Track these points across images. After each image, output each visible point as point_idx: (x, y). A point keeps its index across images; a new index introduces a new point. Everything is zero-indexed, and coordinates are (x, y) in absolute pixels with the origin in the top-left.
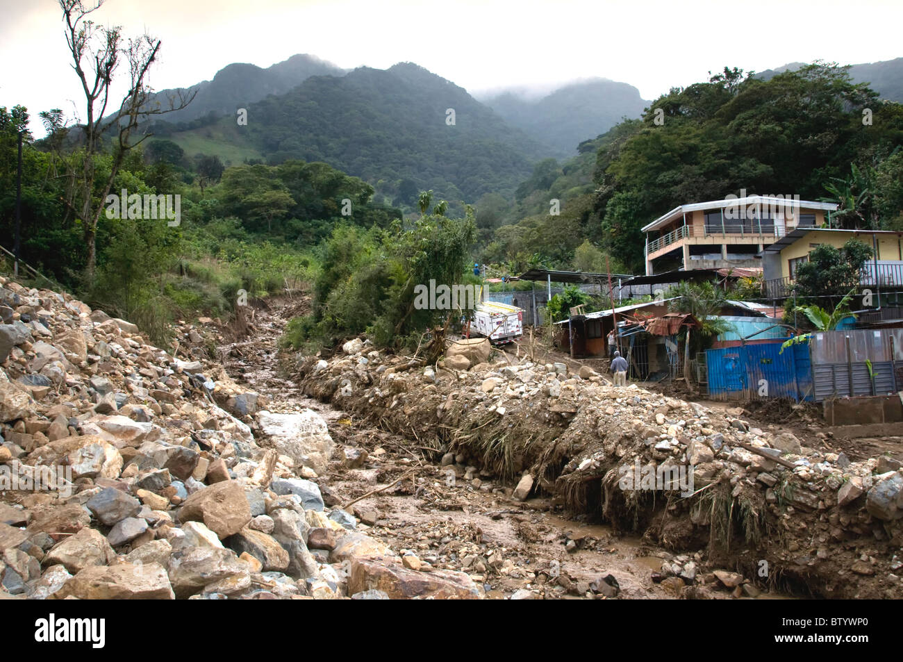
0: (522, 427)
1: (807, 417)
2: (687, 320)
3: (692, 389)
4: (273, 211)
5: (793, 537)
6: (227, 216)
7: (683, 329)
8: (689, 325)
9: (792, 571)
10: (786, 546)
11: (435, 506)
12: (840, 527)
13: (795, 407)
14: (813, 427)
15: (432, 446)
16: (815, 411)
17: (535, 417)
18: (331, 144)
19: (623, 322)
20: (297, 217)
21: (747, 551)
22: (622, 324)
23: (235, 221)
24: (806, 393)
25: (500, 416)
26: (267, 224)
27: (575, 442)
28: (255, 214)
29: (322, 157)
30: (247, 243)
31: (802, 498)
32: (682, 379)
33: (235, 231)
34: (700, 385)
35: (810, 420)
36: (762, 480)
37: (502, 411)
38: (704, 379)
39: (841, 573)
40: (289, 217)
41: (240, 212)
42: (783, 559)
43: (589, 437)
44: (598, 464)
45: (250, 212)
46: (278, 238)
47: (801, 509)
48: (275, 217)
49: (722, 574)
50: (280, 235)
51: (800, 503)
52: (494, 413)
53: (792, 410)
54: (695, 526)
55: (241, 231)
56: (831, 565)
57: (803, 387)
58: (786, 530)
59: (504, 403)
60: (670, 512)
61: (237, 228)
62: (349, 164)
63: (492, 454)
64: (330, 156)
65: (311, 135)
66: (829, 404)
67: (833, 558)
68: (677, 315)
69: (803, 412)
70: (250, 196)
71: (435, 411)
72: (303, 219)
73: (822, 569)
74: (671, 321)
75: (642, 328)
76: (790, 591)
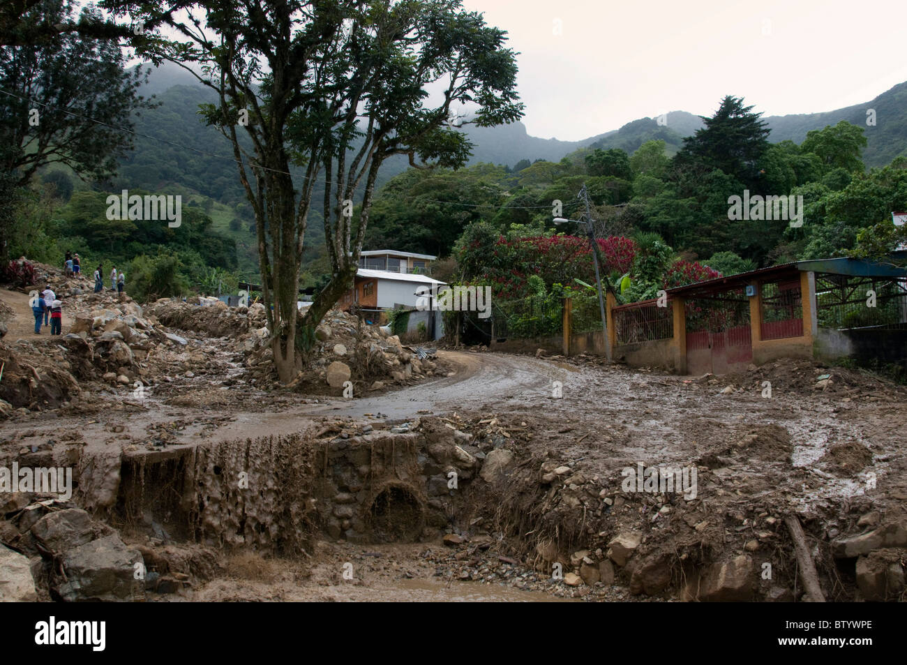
4: (116, 234)
6: (73, 235)
18: (192, 161)
20: (138, 240)
23: (81, 241)
26: (110, 244)
28: (99, 235)
29: (181, 174)
30: (91, 260)
33: (81, 249)
40: (130, 239)
41: (86, 233)
45: (95, 233)
46: (119, 257)
48: (118, 239)
50: (120, 255)
55: (86, 249)
61: (82, 246)
62: (210, 184)
64: (190, 173)
65: (171, 149)
70: (96, 220)
72: (144, 243)
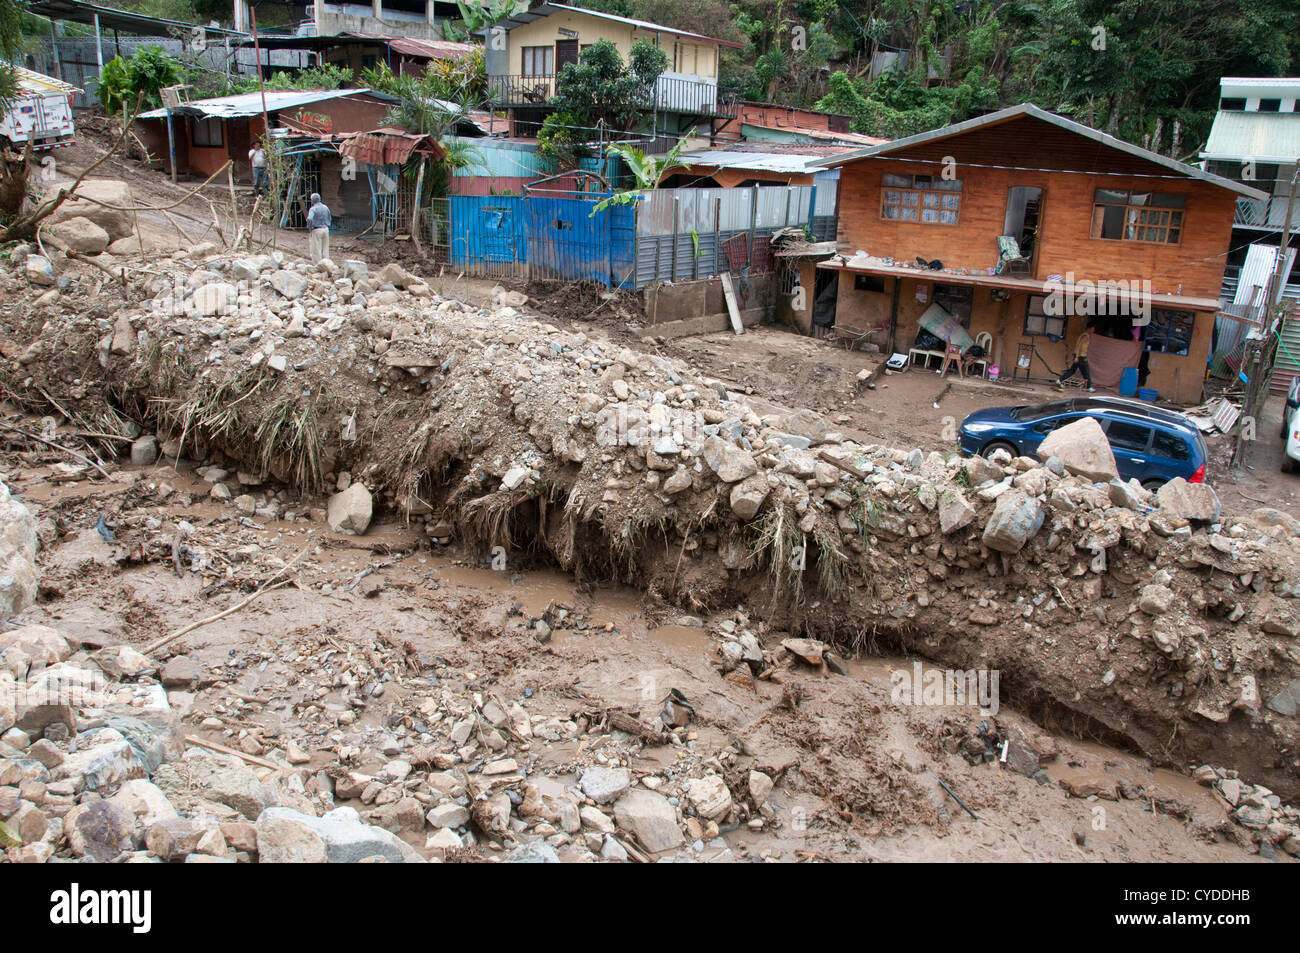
0: (329, 395)
1: (624, 313)
2: (421, 145)
3: (425, 256)
5: (885, 581)
7: (414, 160)
8: (425, 153)
9: (889, 628)
10: (875, 593)
11: (232, 585)
12: (942, 561)
13: (606, 296)
14: (634, 327)
15: (105, 430)
16: (634, 304)
17: (348, 373)
19: (282, 130)
21: (817, 604)
22: (281, 133)
24: (623, 277)
25: (278, 375)
27: (473, 433)
31: (887, 523)
32: (407, 237)
34: (437, 248)
35: (629, 317)
36: (835, 501)
37: (279, 363)
38: (444, 239)
39: (952, 623)
42: (876, 612)
43: (496, 422)
44: (537, 476)
47: (886, 538)
49: (799, 645)
51: (886, 530)
52: (263, 368)
53: (601, 301)
54: (730, 571)
56: (935, 614)
57: (619, 268)
58: (874, 571)
59: (278, 347)
60: (688, 553)
63: (279, 450)
66: (652, 295)
67: (937, 603)
68: (401, 133)
69: (617, 303)
71: (92, 354)
73: (924, 620)
74: (388, 141)
75: (327, 145)
76: (877, 651)
